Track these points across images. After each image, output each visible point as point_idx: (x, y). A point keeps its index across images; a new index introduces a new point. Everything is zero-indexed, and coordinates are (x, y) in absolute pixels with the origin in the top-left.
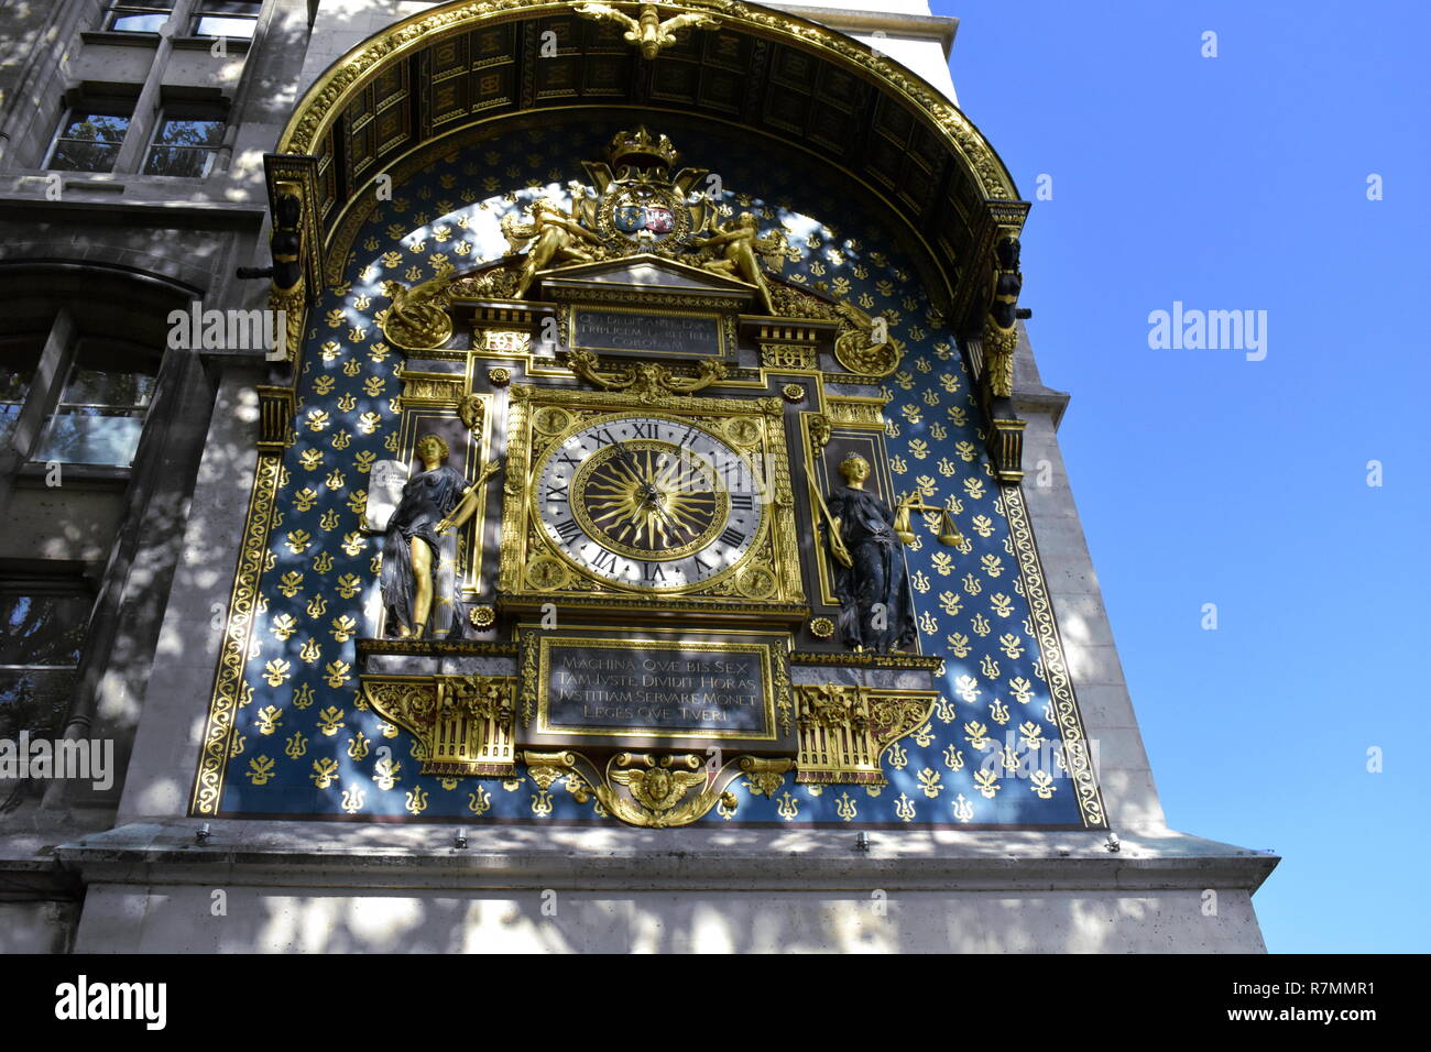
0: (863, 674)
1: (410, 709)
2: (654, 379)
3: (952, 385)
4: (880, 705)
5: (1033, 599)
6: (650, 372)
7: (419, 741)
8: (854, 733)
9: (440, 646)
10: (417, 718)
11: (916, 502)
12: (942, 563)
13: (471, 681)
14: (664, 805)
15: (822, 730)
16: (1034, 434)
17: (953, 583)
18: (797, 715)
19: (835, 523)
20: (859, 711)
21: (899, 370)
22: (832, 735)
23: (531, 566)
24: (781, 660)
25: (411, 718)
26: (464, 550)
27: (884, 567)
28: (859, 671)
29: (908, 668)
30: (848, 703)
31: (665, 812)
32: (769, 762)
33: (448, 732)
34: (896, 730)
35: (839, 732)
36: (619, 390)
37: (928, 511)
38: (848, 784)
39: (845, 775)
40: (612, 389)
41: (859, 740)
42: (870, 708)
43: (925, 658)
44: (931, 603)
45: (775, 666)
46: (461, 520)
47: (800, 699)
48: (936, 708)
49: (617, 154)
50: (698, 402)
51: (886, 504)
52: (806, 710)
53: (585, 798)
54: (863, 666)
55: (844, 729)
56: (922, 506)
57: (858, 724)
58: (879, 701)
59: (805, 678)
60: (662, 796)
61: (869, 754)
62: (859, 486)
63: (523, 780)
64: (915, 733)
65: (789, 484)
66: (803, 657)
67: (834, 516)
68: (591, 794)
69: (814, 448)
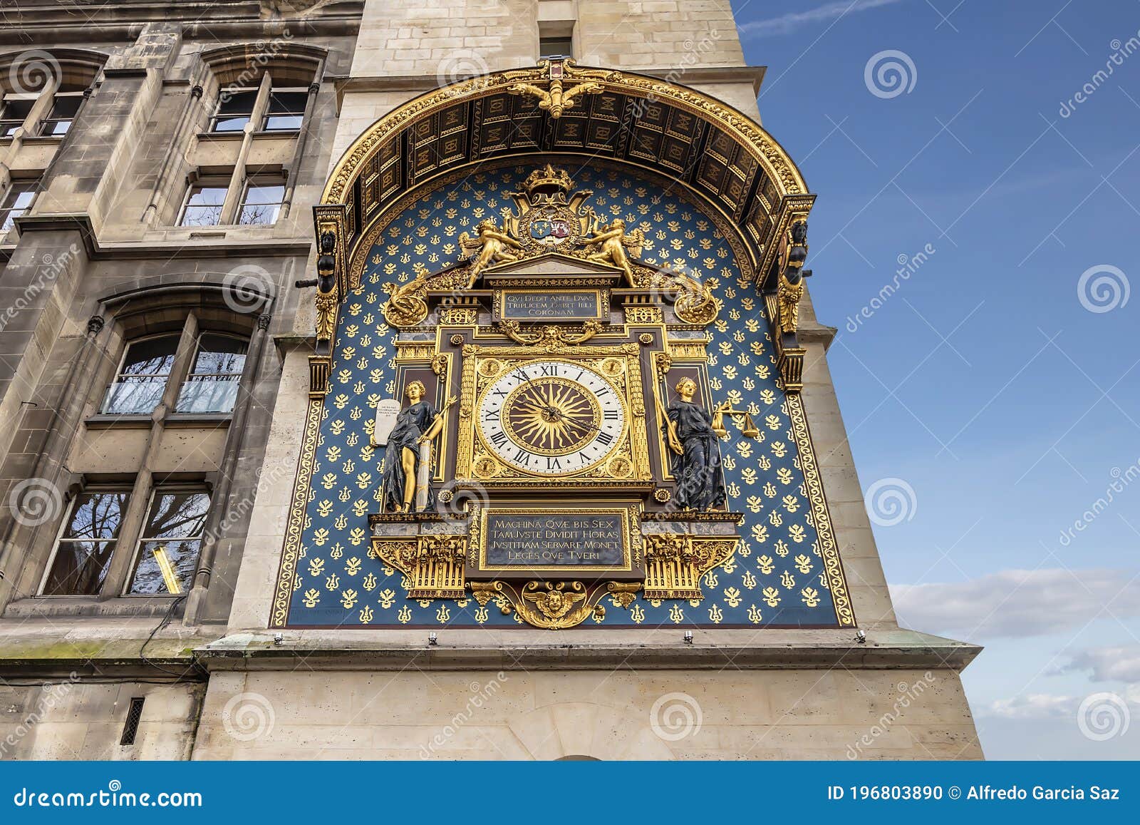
0: (689, 526)
1: (401, 557)
2: (555, 336)
3: (753, 326)
4: (700, 546)
5: (807, 471)
6: (552, 331)
7: (406, 578)
8: (682, 565)
9: (420, 517)
10: (406, 563)
11: (727, 408)
12: (744, 449)
13: (438, 537)
14: (559, 614)
15: (661, 563)
16: (811, 357)
17: (752, 463)
18: (645, 554)
19: (672, 426)
20: (687, 551)
21: (717, 319)
22: (667, 567)
23: (475, 463)
24: (634, 518)
25: (402, 563)
26: (434, 455)
27: (705, 454)
28: (686, 524)
29: (720, 521)
30: (679, 546)
31: (558, 619)
32: (626, 585)
33: (424, 570)
34: (710, 562)
35: (672, 565)
36: (532, 345)
37: (735, 414)
38: (678, 599)
39: (676, 592)
40: (528, 345)
41: (686, 569)
42: (694, 548)
43: (731, 514)
44: (736, 476)
45: (631, 522)
46: (432, 436)
47: (647, 543)
48: (738, 547)
49: (533, 186)
50: (583, 349)
51: (707, 411)
52: (651, 551)
53: (509, 611)
54: (690, 520)
55: (676, 563)
56: (731, 411)
57: (685, 560)
58: (699, 543)
59: (651, 529)
60: (557, 609)
61: (692, 579)
62: (689, 400)
63: (470, 600)
64: (723, 564)
65: (642, 401)
66: (650, 516)
67: (672, 420)
68: (512, 608)
69: (659, 376)
